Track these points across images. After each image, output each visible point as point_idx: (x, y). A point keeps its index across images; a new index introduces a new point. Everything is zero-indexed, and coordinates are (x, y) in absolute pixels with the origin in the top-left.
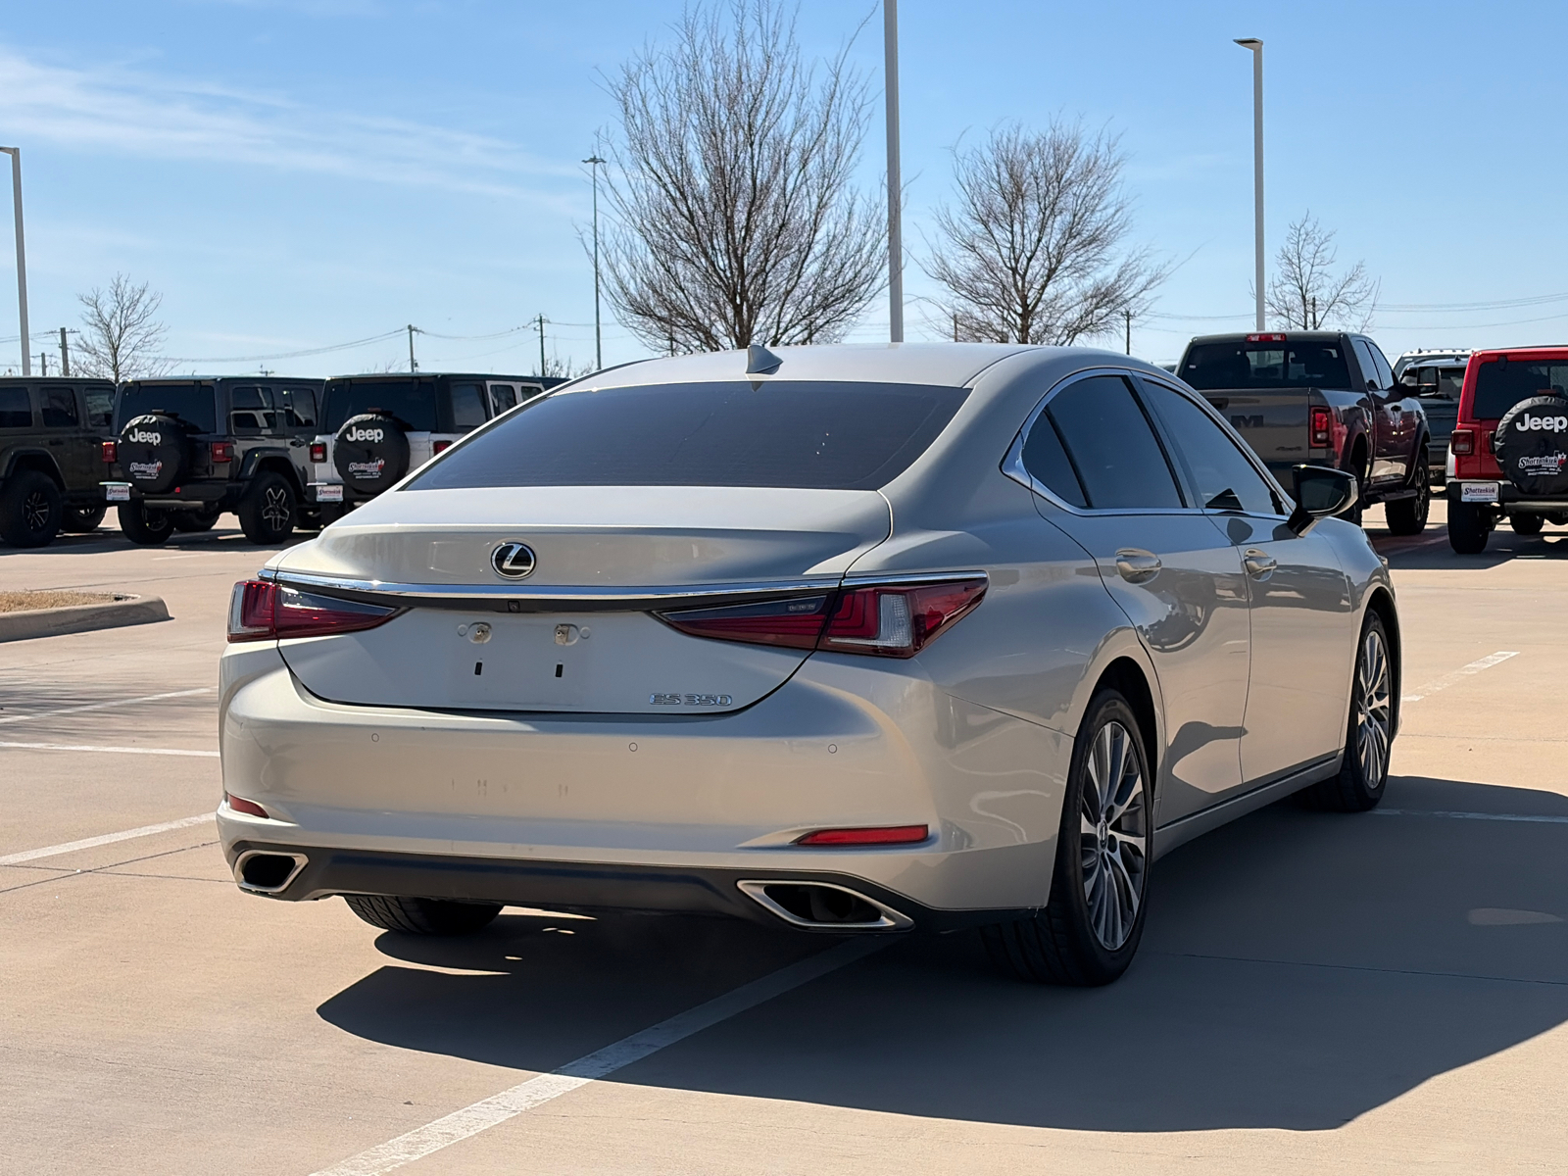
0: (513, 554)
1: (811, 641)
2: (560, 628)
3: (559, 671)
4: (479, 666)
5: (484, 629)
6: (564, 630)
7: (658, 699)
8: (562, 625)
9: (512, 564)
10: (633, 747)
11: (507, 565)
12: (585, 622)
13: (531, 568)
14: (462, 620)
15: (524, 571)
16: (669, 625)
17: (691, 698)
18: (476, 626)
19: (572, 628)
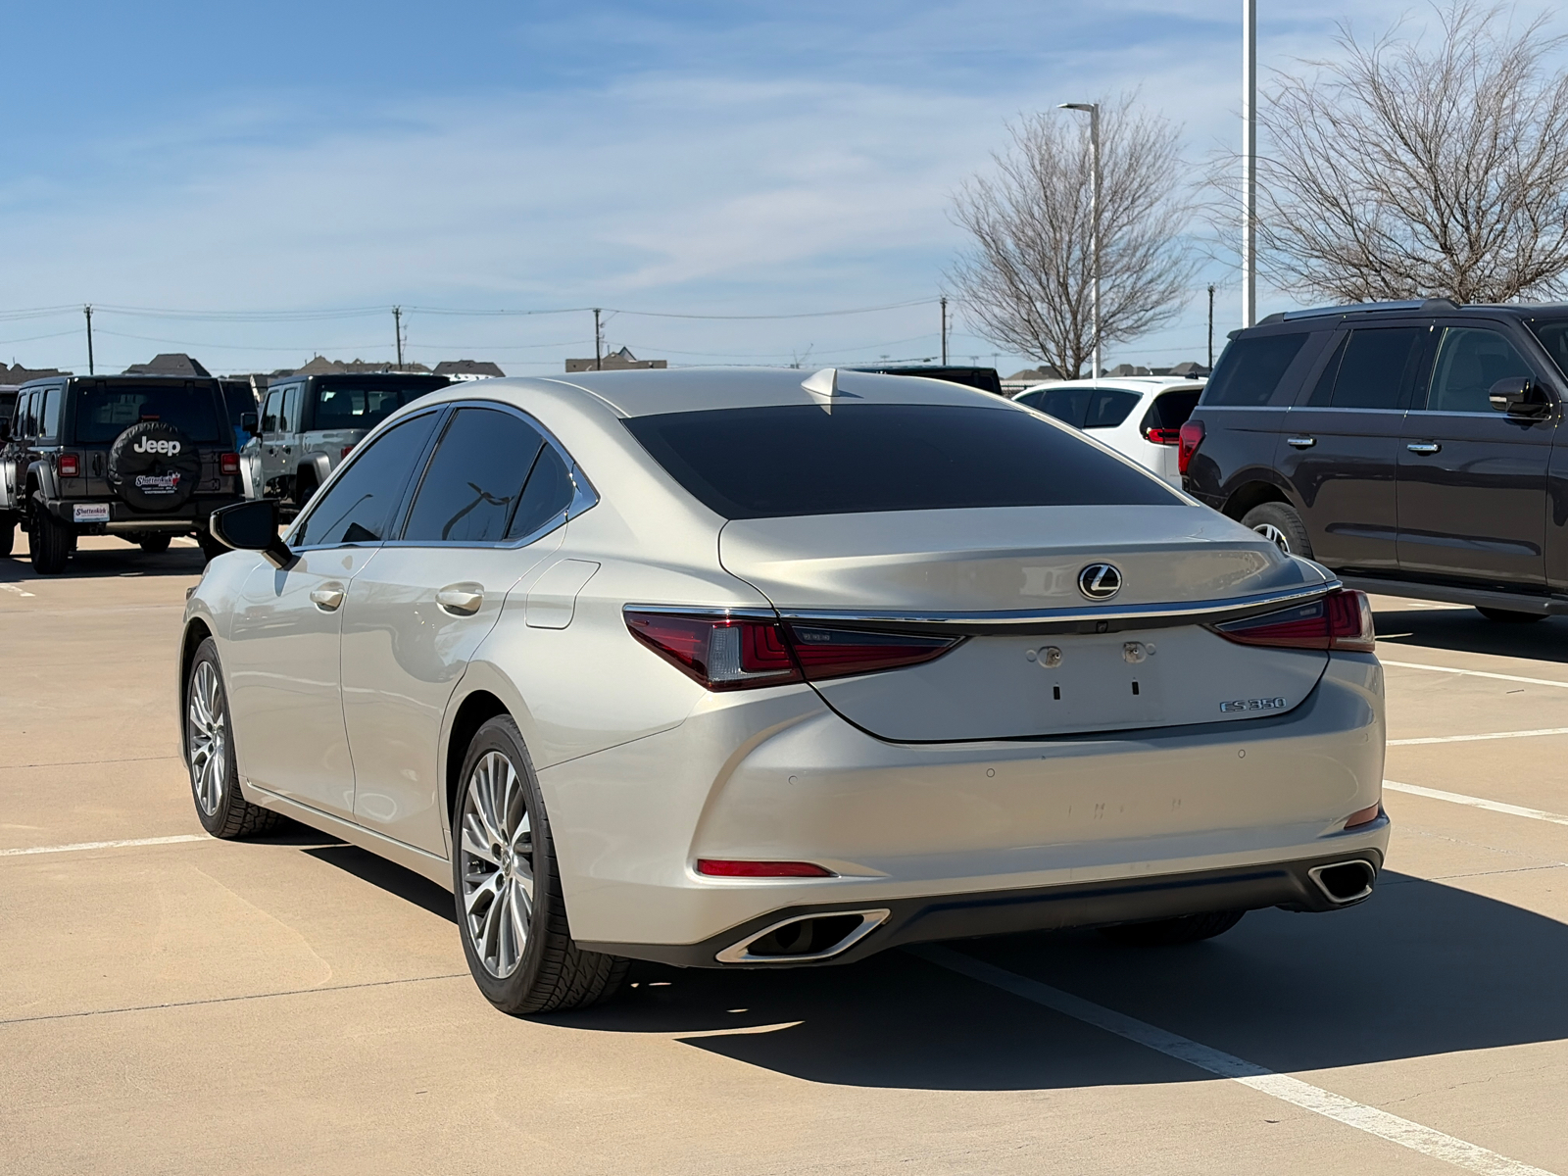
0: (1102, 574)
1: (1323, 643)
2: (1128, 646)
3: (1135, 689)
4: (1057, 691)
5: (1052, 654)
6: (1131, 647)
7: (1230, 706)
8: (1130, 643)
9: (1100, 585)
10: (1242, 754)
11: (1095, 587)
12: (1149, 638)
13: (1117, 588)
14: (1031, 646)
15: (1110, 592)
16: (1220, 635)
17: (1254, 704)
18: (1046, 651)
19: (1138, 645)
